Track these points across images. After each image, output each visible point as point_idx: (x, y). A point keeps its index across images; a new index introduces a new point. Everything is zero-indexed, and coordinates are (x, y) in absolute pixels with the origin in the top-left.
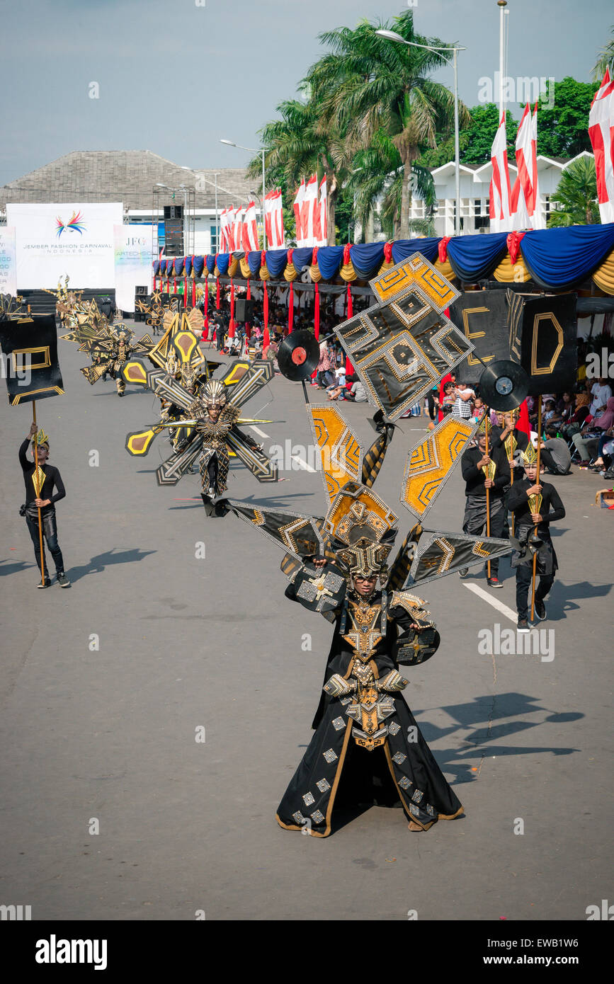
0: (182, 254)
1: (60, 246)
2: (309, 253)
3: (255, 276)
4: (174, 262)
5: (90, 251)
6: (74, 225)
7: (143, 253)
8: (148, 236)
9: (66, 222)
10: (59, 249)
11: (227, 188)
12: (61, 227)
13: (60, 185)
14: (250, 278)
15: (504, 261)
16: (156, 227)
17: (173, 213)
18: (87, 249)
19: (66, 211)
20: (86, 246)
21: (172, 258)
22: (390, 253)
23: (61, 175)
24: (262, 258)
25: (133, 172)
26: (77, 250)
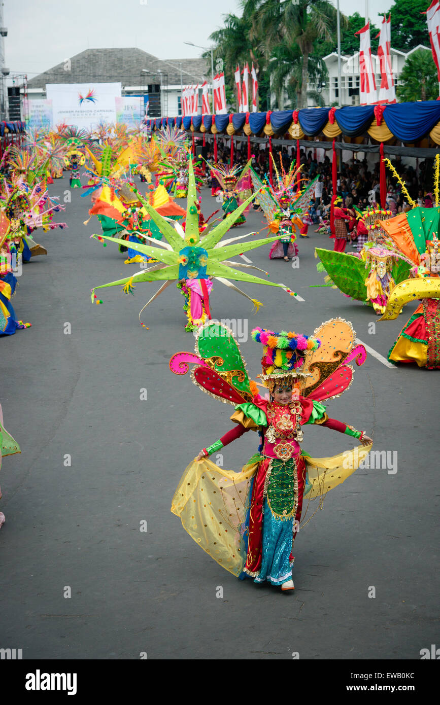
0: (160, 115)
1: (81, 112)
2: (243, 117)
3: (209, 131)
4: (155, 121)
5: (100, 114)
6: (90, 97)
7: (135, 115)
8: (138, 104)
9: (85, 96)
10: (80, 113)
11: (188, 71)
12: (82, 99)
13: (80, 71)
14: (205, 132)
15: (373, 124)
16: (142, 98)
17: (153, 89)
18: (99, 113)
19: (84, 88)
20: (98, 111)
21: (154, 118)
22: (297, 118)
23: (81, 64)
24: (213, 120)
25: (127, 62)
26: (92, 113)
